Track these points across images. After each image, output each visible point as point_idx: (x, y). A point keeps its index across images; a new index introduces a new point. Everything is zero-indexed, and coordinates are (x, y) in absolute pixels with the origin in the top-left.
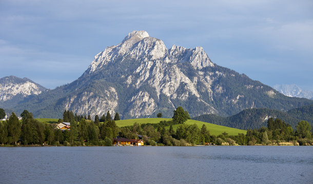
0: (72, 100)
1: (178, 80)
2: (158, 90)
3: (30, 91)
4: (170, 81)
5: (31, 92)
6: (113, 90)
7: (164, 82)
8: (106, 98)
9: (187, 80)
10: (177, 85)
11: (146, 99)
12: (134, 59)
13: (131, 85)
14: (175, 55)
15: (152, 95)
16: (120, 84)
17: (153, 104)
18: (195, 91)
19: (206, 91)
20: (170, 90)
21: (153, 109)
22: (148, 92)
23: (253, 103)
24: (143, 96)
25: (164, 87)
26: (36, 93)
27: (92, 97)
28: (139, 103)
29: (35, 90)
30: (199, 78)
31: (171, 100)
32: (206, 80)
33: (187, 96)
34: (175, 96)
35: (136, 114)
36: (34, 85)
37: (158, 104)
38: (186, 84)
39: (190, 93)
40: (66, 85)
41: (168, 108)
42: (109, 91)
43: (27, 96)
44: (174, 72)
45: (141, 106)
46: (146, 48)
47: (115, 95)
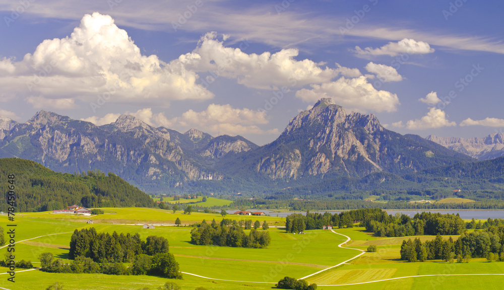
0: (263, 161)
1: (350, 143)
2: (333, 152)
3: (240, 149)
4: (344, 144)
5: (242, 149)
6: (297, 151)
7: (338, 145)
8: (290, 159)
9: (358, 143)
10: (349, 148)
11: (323, 159)
12: (320, 124)
13: (312, 148)
14: (353, 121)
15: (328, 156)
16: (304, 148)
17: (328, 164)
18: (364, 152)
19: (375, 151)
20: (343, 152)
21: (328, 168)
22: (325, 154)
23: (412, 162)
24: (320, 157)
25: (338, 149)
26: (246, 150)
27: (278, 159)
28: (317, 163)
29: (245, 147)
30: (369, 141)
31: (343, 160)
32: (375, 142)
33: (356, 156)
34: (347, 157)
35: (314, 172)
36: (244, 143)
37: (332, 164)
38: (356, 147)
39: (359, 154)
40: (267, 145)
41: (340, 167)
42: (294, 153)
43: (238, 153)
44: (347, 136)
45: (318, 165)
46: (330, 114)
47: (299, 157)
